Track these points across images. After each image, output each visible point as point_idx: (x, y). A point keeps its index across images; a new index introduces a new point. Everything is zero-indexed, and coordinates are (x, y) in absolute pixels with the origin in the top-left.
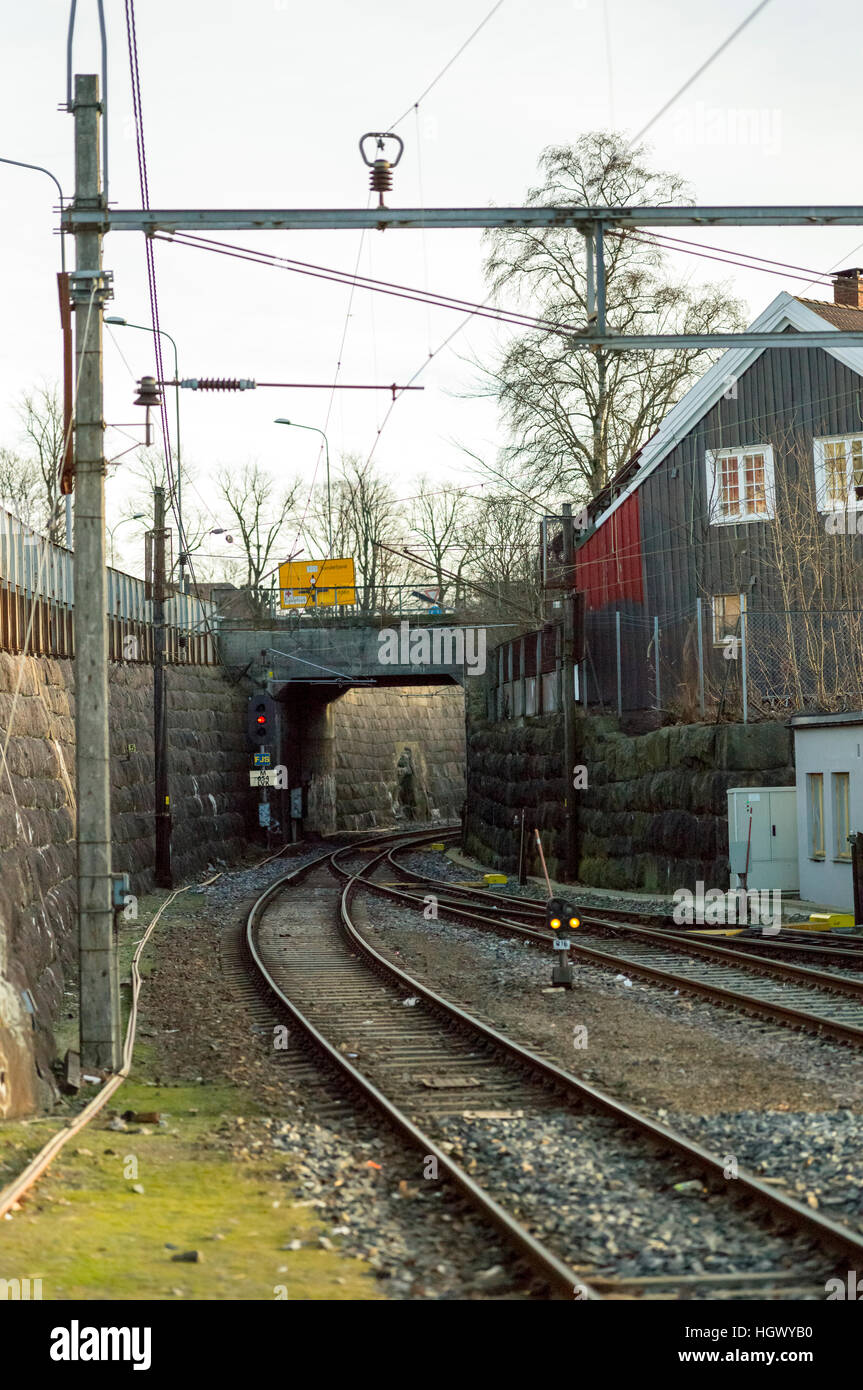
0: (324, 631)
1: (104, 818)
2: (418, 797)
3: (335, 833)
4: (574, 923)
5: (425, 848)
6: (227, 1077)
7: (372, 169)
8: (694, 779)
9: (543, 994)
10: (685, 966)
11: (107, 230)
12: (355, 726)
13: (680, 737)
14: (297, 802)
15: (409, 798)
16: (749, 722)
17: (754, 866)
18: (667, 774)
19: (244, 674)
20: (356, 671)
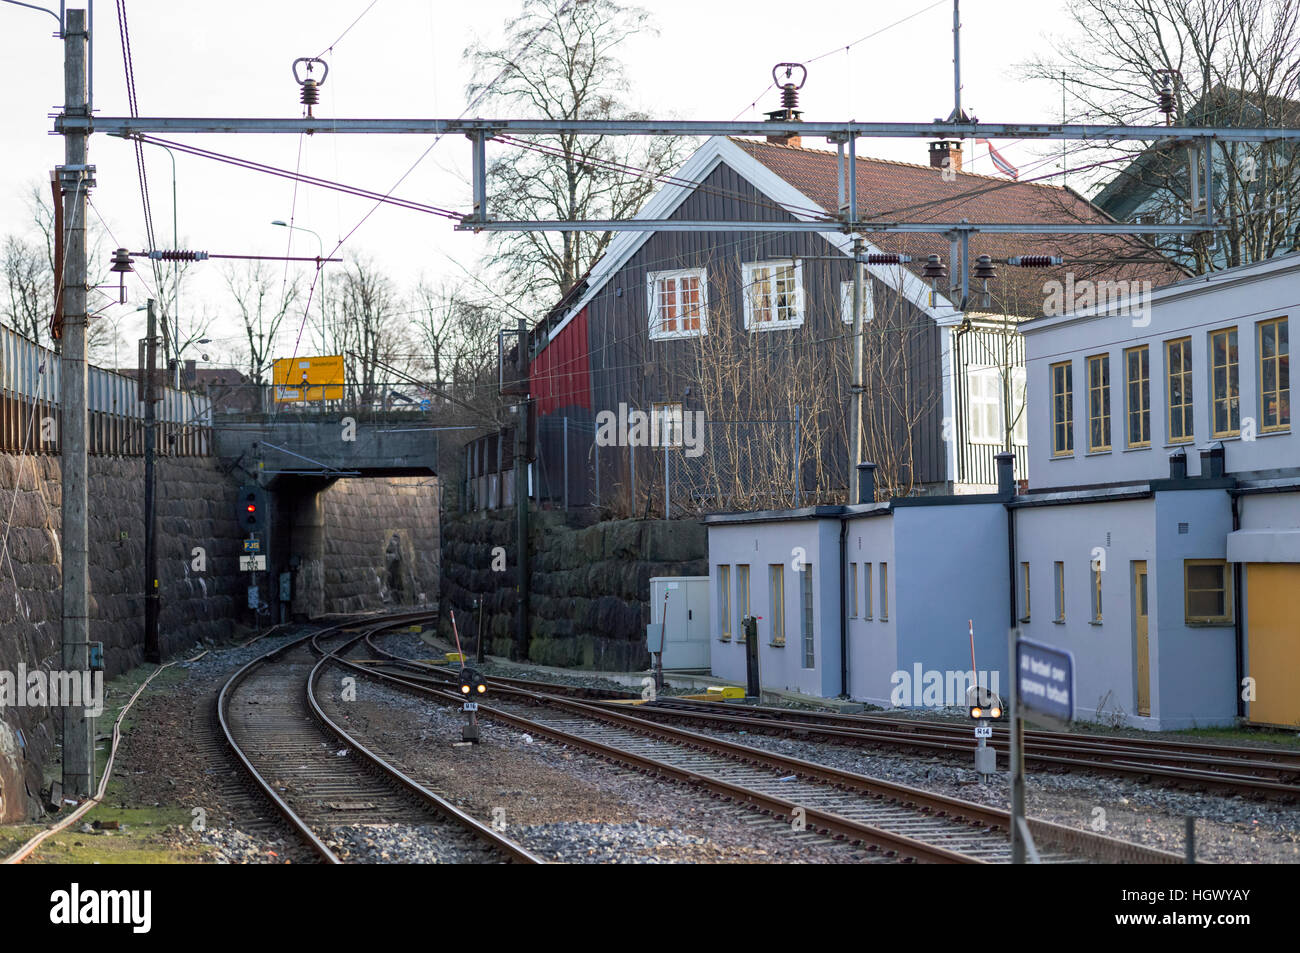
0: (313, 425)
1: (84, 597)
2: (405, 582)
3: (323, 616)
4: (482, 689)
5: (404, 630)
6: (178, 801)
7: (303, 86)
8: (624, 569)
9: (454, 748)
10: (586, 728)
11: (91, 133)
12: (344, 514)
13: (613, 531)
14: (285, 585)
15: (397, 583)
16: (671, 518)
17: (669, 647)
18: (601, 564)
19: (236, 465)
20: (341, 463)
